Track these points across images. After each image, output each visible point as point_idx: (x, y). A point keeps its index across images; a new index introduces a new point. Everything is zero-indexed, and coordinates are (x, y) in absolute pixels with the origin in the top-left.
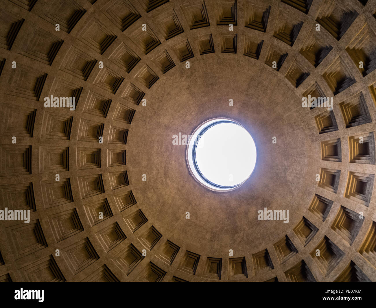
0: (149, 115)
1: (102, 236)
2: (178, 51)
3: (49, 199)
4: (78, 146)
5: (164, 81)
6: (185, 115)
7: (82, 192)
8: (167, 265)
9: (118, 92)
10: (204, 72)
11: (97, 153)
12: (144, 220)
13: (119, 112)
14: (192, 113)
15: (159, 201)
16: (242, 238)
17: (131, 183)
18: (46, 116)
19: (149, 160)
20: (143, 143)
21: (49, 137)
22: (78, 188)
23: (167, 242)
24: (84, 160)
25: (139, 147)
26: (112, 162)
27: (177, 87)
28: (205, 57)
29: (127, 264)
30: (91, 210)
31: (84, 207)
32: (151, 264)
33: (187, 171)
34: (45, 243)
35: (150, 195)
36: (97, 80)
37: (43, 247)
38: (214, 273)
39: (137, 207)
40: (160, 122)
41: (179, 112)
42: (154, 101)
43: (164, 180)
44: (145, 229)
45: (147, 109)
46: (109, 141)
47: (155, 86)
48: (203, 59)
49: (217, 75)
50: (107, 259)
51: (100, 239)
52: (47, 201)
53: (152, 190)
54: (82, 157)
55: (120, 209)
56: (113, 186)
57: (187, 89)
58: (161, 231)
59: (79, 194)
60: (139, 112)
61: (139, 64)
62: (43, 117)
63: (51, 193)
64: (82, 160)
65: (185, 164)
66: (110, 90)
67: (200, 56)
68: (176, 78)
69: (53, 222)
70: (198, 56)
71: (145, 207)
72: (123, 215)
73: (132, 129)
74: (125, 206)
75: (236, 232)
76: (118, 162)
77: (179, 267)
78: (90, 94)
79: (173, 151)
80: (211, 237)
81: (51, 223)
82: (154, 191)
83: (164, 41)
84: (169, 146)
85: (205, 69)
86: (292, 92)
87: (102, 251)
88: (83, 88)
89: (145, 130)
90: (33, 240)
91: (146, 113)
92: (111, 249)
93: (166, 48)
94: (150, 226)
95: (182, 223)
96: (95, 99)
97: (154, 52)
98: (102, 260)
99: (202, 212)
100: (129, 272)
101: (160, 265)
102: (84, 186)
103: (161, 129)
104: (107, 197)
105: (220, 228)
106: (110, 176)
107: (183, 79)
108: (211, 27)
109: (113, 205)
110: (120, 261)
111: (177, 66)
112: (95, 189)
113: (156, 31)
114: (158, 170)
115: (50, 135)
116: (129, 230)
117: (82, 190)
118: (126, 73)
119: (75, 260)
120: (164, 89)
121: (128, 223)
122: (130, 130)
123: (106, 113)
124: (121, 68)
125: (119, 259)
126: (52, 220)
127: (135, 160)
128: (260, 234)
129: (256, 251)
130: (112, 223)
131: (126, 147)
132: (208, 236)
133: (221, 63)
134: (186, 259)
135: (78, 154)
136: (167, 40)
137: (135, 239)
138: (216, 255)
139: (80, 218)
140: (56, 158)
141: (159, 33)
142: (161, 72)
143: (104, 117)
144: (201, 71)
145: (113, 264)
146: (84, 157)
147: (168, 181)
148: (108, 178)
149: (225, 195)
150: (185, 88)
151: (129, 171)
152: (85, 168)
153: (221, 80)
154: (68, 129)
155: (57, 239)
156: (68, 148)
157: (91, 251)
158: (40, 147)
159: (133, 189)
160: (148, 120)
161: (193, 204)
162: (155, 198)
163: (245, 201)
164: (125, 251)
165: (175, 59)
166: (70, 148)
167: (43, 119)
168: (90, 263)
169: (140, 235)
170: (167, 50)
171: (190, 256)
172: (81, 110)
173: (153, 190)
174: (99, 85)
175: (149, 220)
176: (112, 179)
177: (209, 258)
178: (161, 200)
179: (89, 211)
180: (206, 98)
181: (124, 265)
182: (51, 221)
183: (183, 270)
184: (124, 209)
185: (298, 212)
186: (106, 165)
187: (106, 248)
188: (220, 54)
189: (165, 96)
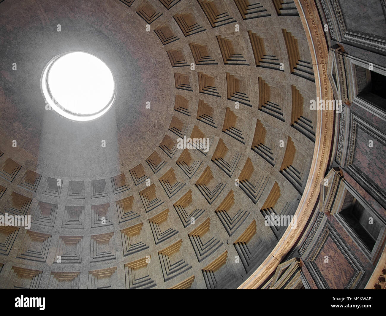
0: (160, 71)
5: (169, 109)
6: (134, 92)
9: (197, 76)
10: (145, 138)
13: (185, 55)
14: (131, 98)
15: (78, 8)
19: (124, 32)
20: (143, 42)
25: (143, 36)
27: (157, 111)
28: (151, 151)
35: (89, 4)
40: (147, 71)
41: (141, 91)
42: (166, 86)
43: (96, 27)
45: (165, 75)
47: (173, 100)
48: (151, 149)
49: (134, 143)
57: (148, 115)
60: (169, 68)
66: (205, 73)
68: (162, 119)
70: (157, 149)
73: (162, 49)
80: (7, 29)
82: (91, 11)
85: (145, 141)
86: (71, 176)
89: (152, 55)
91: (163, 71)
99: (40, 35)
103: (141, 66)
105: (12, 42)
107: (156, 121)
108: (158, 179)
111: (167, 130)
114: (109, 30)
118: (201, 99)
120: (165, 103)
122: (163, 46)
127: (134, 22)
132: (9, 27)
133: (136, 155)
142: (176, 116)
143: (191, 43)
144: (148, 138)
147: (92, 29)
150: (151, 115)
151: (128, 8)
153: (128, 141)
160: (157, 66)
163: (24, 76)
165: (172, 135)
173: (93, 11)
188: (141, 161)
189: (160, 96)
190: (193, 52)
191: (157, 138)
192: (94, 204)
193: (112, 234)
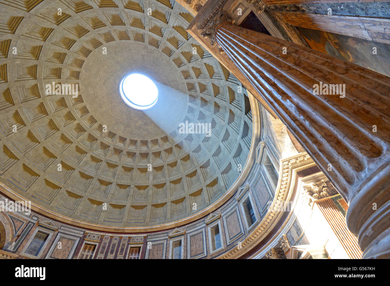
1: (52, 102)
3: (18, 74)
5: (132, 43)
8: (88, 127)
9: (97, 29)
10: (157, 57)
11: (63, 54)
12: (81, 101)
13: (91, 38)
15: (94, 94)
17: (80, 79)
19: (98, 72)
20: (98, 62)
22: (42, 72)
23: (91, 116)
24: (52, 55)
25: (94, 62)
27: (137, 50)
28: (163, 54)
29: (64, 120)
32: (79, 124)
35: (90, 90)
42: (118, 46)
43: (102, 86)
47: (124, 41)
50: (53, 116)
51: (50, 103)
52: (16, 75)
54: (50, 53)
56: (67, 76)
57: (142, 55)
58: (89, 110)
59: (42, 76)
61: (123, 26)
63: (20, 70)
65: (118, 84)
66: (91, 25)
67: (161, 51)
68: (140, 47)
73: (95, 52)
76: (76, 64)
77: (94, 130)
79: (115, 75)
81: (18, 90)
83: (147, 30)
84: (114, 71)
87: (50, 112)
88: (71, 16)
90: (3, 99)
92: (56, 111)
93: (145, 32)
94: (84, 105)
95: (102, 110)
96: (76, 24)
97: (137, 29)
98: (50, 117)
99: (115, 110)
100: (66, 125)
101: (84, 126)
102: (46, 71)
104: (61, 81)
105: (121, 121)
106: (67, 70)
107: (143, 50)
108: (177, 50)
111: (145, 43)
112: (54, 74)
113: (146, 24)
114: (101, 79)
115: (29, 34)
116: (70, 103)
117: (44, 73)
118: (110, 25)
119: (32, 113)
120: (129, 46)
121: (71, 99)
122: (93, 51)
124: (108, 19)
125: (60, 117)
127: (89, 68)
129: (132, 138)
130: (60, 97)
131: (86, 59)
132: (114, 122)
133: (168, 63)
135: (49, 51)
136: (149, 31)
137: (72, 109)
138: (114, 132)
139: (39, 90)
140: (29, 49)
142: (133, 38)
143: (78, 37)
145: (56, 119)
147: (104, 87)
151: (82, 73)
152: (50, 61)
155: (21, 100)
157: (43, 109)
158: (19, 41)
161: (113, 104)
162: (92, 92)
164: (65, 113)
166: (43, 47)
168: (42, 116)
169: (76, 108)
170: (145, 34)
172: (63, 27)
173: (93, 88)
174: (84, 19)
175: (84, 102)
176: (67, 72)
177: (110, 132)
178: (96, 95)
180: (149, 67)
181: (62, 121)
186: (67, 64)
187: (53, 110)
190: (83, 34)
191: (153, 49)
192: (199, 92)
193: (213, 84)
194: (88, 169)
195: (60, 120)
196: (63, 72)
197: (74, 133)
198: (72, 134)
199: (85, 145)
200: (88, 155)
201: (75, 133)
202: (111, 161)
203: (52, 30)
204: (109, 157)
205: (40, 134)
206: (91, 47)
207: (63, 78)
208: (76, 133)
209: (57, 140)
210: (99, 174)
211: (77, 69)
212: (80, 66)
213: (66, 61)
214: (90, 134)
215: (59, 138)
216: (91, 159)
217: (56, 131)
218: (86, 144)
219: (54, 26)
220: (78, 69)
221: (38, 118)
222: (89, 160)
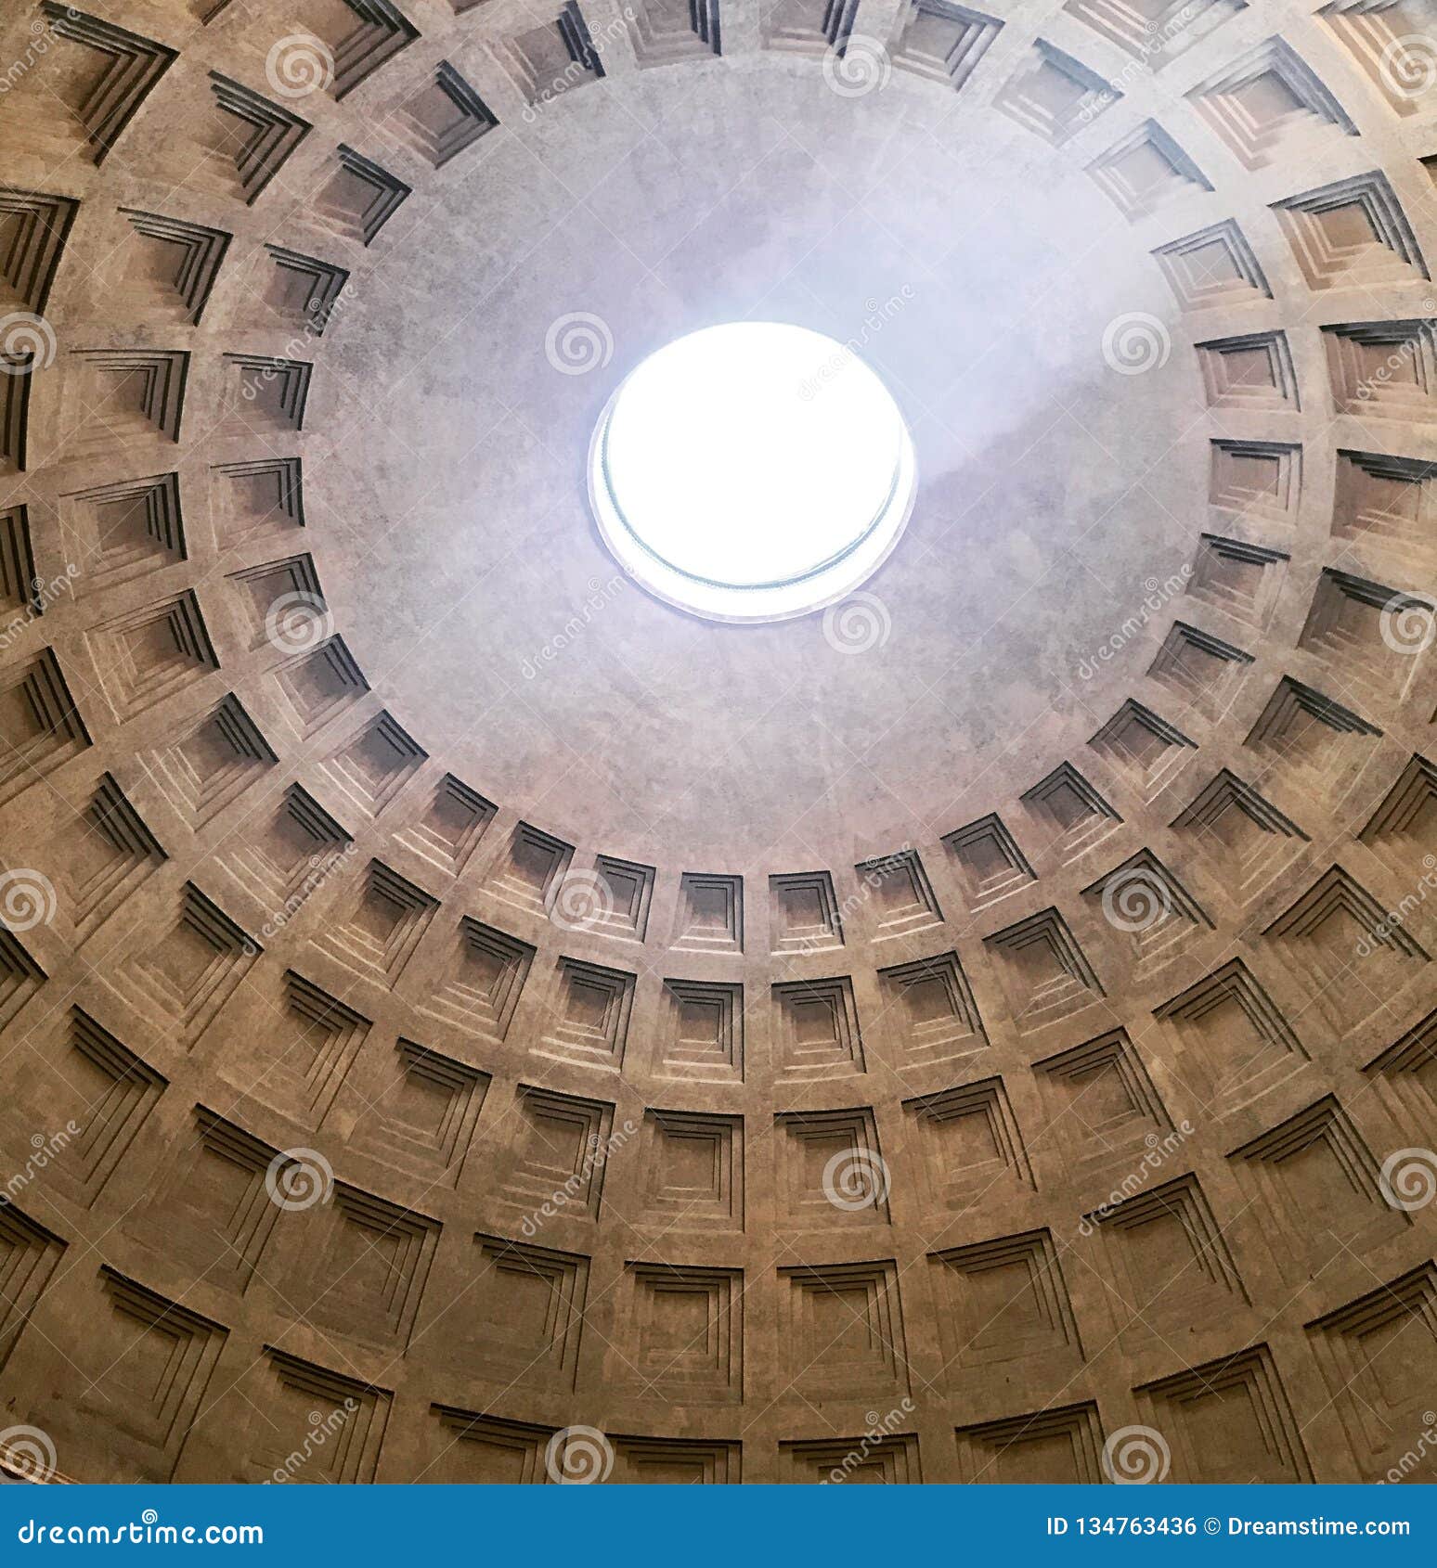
0: (393, 596)
1: (672, 1056)
2: (270, 309)
3: (425, 1153)
4: (305, 933)
5: (326, 451)
6: (507, 477)
7: (478, 1025)
8: (933, 930)
9: (217, 649)
10: (432, 287)
11: (378, 879)
12: (728, 886)
13: (290, 697)
14: (521, 446)
15: (709, 792)
16: (1068, 653)
17: (577, 838)
18: (117, 983)
19: (547, 718)
20: (470, 696)
21: (201, 1020)
22: (455, 1030)
23: (858, 872)
24: (369, 941)
25: (472, 719)
26: (447, 849)
27: (387, 423)
28: (389, 238)
29: (822, 1044)
30: (559, 1035)
31: (534, 1052)
32: (886, 976)
33: (695, 627)
34: (572, 1260)
35: (667, 808)
36: (115, 698)
37: (581, 1272)
38: (1082, 819)
39: (669, 877)
40: (450, 581)
41: (476, 485)
43: (656, 722)
44: (759, 906)
45: (367, 589)
46: (369, 807)
47: (312, 498)
48: (389, 249)
49: (492, 251)
50: (765, 1097)
51: (676, 1071)
52: (427, 1164)
53: (656, 787)
54: (353, 943)
55: (630, 934)
56: (530, 904)
57: (427, 391)
58: (811, 863)
59: (477, 1040)
60: (355, 625)
61: (186, 492)
62: (116, 997)
63: (405, 1132)
64: (362, 950)
65: (664, 614)
66: (189, 675)
67: (368, 251)
69: (514, 1189)
70: (358, 257)
71: (691, 851)
72: (660, 945)
73: (390, 695)
74: (633, 912)
75: (1034, 652)
76: (462, 828)
77: (970, 902)
78: (149, 761)
80: (969, 735)
81: (514, 1197)
82: (663, 782)
83: (191, 335)
84: (557, 614)
85: (427, 274)
87: (726, 1094)
88: (107, 774)
89: (432, 652)
90: (531, 1291)
91: (378, 602)
92: (738, 1058)
93: (219, 351)
94: (765, 884)
95: (843, 783)
96: (175, 752)
97: (196, 404)
98: (759, 1116)
99: (865, 695)
100: (857, 1054)
101: (915, 954)
102: (461, 1003)
103: (479, 595)
104: (554, 954)
105: (969, 685)
106: (492, 888)
107: (382, 377)
108: (318, 127)
109: (601, 952)
110: (798, 1061)
111: (319, 361)
112: (497, 971)
113: (130, 338)
114: (607, 715)
115: (196, 1012)
116: (723, 958)
117: (466, 1021)
118: (181, 566)
119: (690, 1195)
120: (354, 472)
121: (695, 944)
122: (388, 706)
123: (260, 747)
124: (144, 574)
125: (789, 1058)
126: (508, 1188)
127: (508, 766)
128: (1116, 597)
129: (1148, 655)
130: (657, 997)
131: (438, 764)
132: (960, 742)
133: (470, 203)
134: (964, 861)
135: (333, 949)
136: (196, 322)
137: (766, 964)
138: (1040, 770)
139: (566, 1092)
140: (297, 1039)
141: (145, 332)
142: (285, 436)
143: (268, 767)
144: (417, 293)
145: (794, 1090)
146: (357, 934)
147: (673, 713)
148: (497, 902)
149: (884, 579)
150: (417, 396)
151: (528, 816)
152: (400, 960)
153: (521, 256)
154: (218, 929)
155: (581, 1213)
156: (290, 972)
157: (694, 1127)
158: (220, 1074)
159: (600, 846)
160: (407, 616)
161: (817, 699)
162: (687, 797)
163: (969, 542)
164: (780, 1019)
166: (297, 970)
167: (125, 1001)
168: (736, 1157)
169: (767, 941)
170: (231, 350)
171: (964, 842)
172: (184, 834)
173: (657, 782)
174: (139, 705)
175: (743, 874)
176: (505, 892)
177: (1028, 797)
178: (715, 786)
179: (561, 1043)
181: (819, 1058)
182: (506, 1196)
183: (990, 897)
184: (640, 924)
185: (1182, 439)
186: (447, 878)
187: (722, 1075)
188: (441, 177)
189: (378, 491)
191: (363, 308)
194: (1247, 1093)
195: (812, 1073)
196: (498, 921)
197: (943, 1034)
198: (937, 1051)
199: (1058, 1013)
200: (1143, 1031)
201: (940, 1029)
202: (1270, 902)
203: (192, 893)
204: (1239, 900)
205: (838, 1230)
206: (351, 710)
207: (535, 931)
208: (945, 1023)
209: (938, 1160)
210: (1330, 1038)
211: (500, 835)
212: (482, 808)
213: (422, 877)
214: (993, 941)
215: (931, 1138)
216: (1191, 1032)
217: (869, 1129)
218: (1054, 998)
219: (170, 877)
220: (495, 826)
221: (737, 1185)
222: (1177, 1047)
